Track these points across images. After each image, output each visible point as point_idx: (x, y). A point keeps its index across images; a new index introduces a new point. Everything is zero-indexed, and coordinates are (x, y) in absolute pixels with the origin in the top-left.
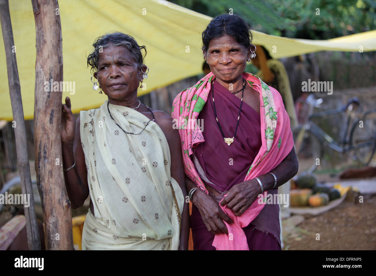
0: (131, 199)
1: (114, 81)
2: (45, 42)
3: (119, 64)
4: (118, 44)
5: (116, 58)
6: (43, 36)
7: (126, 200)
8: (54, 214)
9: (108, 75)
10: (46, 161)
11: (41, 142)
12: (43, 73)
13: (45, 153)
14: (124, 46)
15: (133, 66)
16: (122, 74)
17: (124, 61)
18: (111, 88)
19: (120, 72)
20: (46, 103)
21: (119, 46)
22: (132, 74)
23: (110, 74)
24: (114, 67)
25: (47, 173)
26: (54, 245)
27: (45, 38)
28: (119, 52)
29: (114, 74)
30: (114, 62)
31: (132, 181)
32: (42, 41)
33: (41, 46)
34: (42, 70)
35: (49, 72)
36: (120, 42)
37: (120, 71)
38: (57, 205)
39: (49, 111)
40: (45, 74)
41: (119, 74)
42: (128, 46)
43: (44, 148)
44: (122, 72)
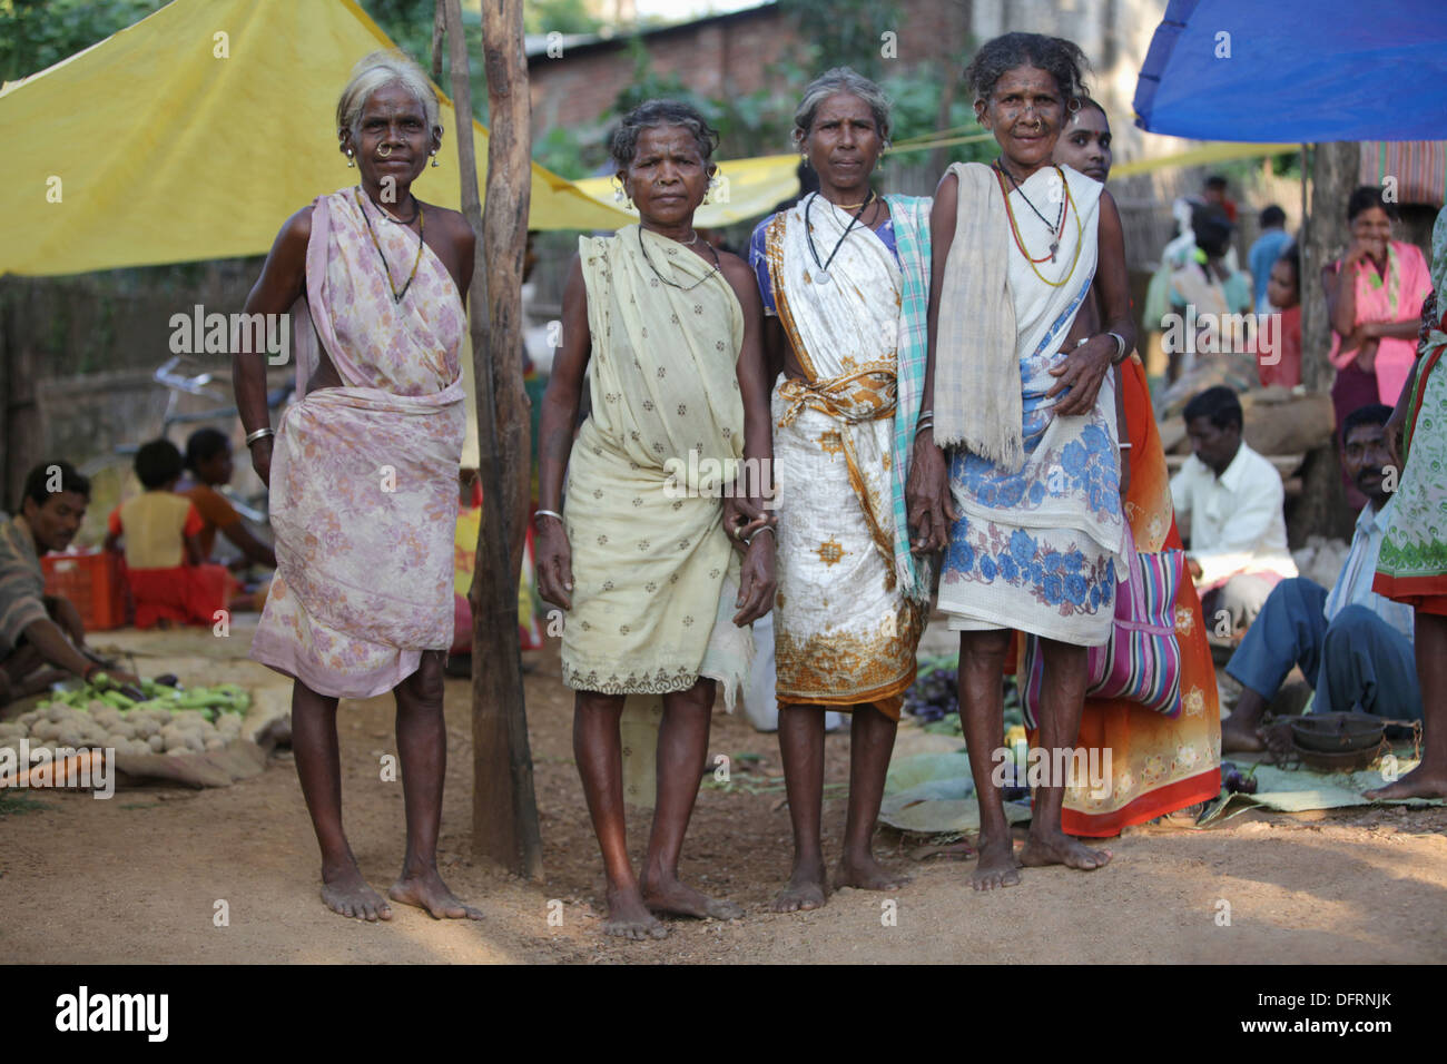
0: (660, 406)
1: (665, 190)
2: (514, 142)
3: (677, 160)
4: (679, 123)
5: (673, 148)
6: (512, 132)
7: (649, 406)
8: (516, 418)
9: (654, 177)
10: (507, 331)
11: (499, 300)
12: (509, 191)
13: (506, 318)
14: (689, 127)
15: (698, 165)
16: (681, 178)
17: (687, 156)
18: (656, 202)
19: (678, 175)
20: (512, 239)
21: (680, 126)
22: (696, 179)
23: (660, 176)
24: (667, 165)
25: (508, 352)
26: (510, 468)
27: (515, 136)
28: (680, 139)
29: (669, 177)
30: (669, 154)
31: (668, 374)
32: (509, 140)
33: (508, 147)
34: (507, 185)
35: (519, 190)
36: (680, 120)
37: (679, 171)
38: (521, 405)
39: (516, 253)
40: (513, 192)
41: (677, 178)
42: (694, 128)
43: (505, 310)
44: (683, 175)
